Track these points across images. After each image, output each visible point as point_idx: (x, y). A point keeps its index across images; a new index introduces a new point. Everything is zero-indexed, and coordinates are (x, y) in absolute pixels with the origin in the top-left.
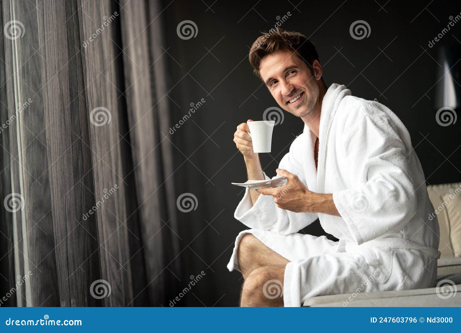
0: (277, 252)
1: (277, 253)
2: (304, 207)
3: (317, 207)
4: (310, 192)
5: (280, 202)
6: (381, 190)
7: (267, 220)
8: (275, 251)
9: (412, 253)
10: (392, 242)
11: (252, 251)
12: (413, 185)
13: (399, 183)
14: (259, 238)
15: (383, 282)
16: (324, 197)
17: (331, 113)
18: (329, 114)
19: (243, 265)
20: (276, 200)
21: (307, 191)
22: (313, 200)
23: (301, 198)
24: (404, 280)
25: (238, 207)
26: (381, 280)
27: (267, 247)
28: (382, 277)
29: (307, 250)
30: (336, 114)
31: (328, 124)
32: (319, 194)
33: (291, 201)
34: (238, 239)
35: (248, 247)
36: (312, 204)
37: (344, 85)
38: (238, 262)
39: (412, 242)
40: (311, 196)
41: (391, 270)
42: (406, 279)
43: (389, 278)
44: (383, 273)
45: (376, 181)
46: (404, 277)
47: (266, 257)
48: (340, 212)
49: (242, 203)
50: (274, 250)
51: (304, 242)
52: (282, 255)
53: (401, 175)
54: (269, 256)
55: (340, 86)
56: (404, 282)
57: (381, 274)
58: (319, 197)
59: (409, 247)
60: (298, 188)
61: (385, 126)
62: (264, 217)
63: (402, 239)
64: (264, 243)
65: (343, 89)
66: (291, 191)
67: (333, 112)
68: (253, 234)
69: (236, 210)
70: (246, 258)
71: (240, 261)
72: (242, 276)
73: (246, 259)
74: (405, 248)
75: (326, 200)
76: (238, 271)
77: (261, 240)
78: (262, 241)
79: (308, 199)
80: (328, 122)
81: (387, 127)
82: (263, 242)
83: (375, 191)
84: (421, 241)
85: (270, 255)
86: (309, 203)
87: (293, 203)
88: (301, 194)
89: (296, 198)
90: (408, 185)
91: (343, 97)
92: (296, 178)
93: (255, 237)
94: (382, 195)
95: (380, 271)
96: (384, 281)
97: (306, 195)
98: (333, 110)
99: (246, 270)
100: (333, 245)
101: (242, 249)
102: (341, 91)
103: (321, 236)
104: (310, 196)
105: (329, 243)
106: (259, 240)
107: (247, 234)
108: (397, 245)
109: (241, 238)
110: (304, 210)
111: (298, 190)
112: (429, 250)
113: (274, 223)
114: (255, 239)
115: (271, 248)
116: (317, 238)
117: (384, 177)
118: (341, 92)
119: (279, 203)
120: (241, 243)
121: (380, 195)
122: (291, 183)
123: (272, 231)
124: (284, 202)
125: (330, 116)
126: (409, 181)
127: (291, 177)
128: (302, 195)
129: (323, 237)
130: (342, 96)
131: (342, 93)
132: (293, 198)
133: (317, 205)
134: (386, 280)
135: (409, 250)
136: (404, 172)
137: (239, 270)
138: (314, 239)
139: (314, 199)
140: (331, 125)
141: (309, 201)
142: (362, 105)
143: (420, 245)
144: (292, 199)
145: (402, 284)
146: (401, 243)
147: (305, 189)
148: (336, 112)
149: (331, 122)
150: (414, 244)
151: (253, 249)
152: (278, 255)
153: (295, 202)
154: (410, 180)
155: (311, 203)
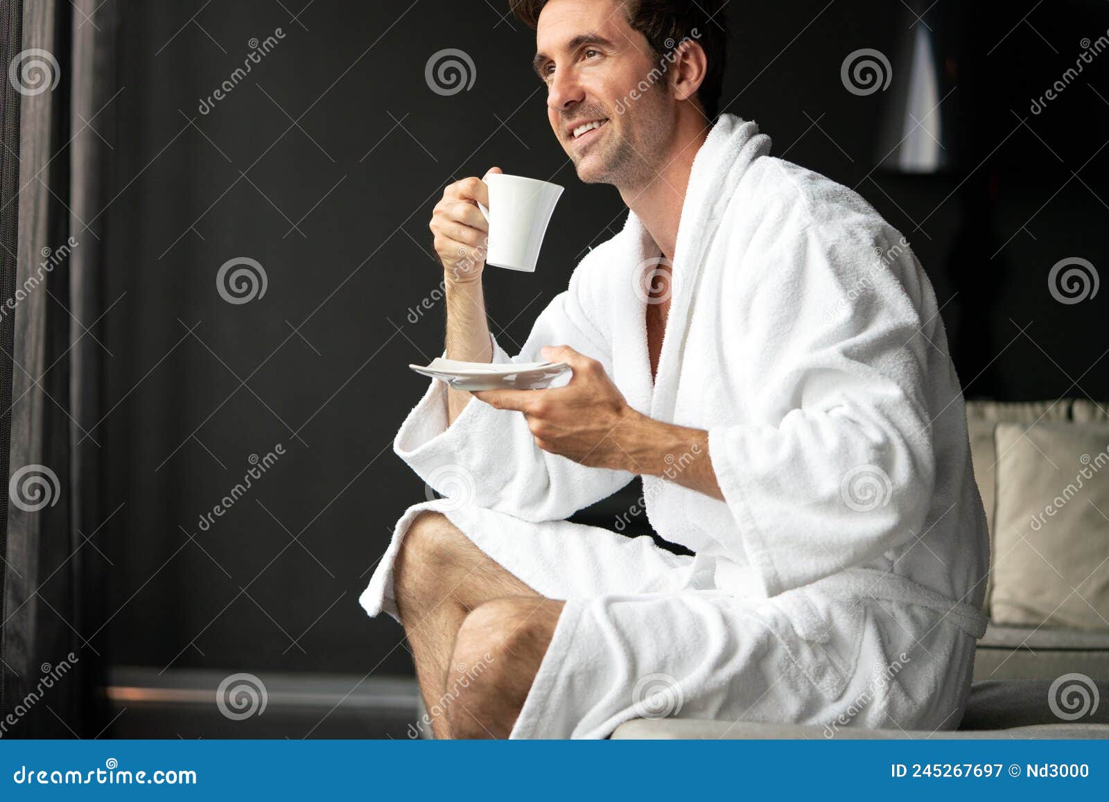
0: (515, 572)
1: (513, 576)
2: (613, 452)
3: (651, 460)
4: (635, 416)
5: (547, 432)
6: (845, 438)
7: (486, 470)
8: (509, 569)
9: (914, 619)
10: (862, 580)
11: (441, 564)
12: (929, 436)
13: (893, 424)
14: (464, 527)
15: (832, 697)
16: (677, 435)
17: (715, 202)
18: (709, 208)
19: (410, 600)
20: (536, 424)
21: (625, 410)
22: (642, 437)
23: (608, 426)
24: (890, 693)
25: (405, 424)
26: (827, 689)
27: (485, 556)
28: (831, 680)
29: (598, 572)
30: (729, 206)
31: (704, 235)
32: (662, 425)
33: (579, 433)
34: (402, 526)
35: (429, 550)
36: (637, 448)
37: (753, 123)
38: (396, 593)
39: (917, 585)
40: (638, 425)
41: (857, 660)
42: (895, 691)
43: (848, 684)
44: (836, 670)
45: (835, 413)
46: (890, 684)
47: (480, 582)
48: (723, 483)
49: (417, 414)
50: (504, 566)
51: (591, 549)
52: (527, 582)
53: (900, 402)
54: (490, 582)
55: (743, 126)
56: (891, 699)
57: (830, 670)
58: (660, 431)
59: (907, 600)
60: (602, 397)
61: (861, 254)
62: (478, 459)
63: (892, 576)
64: (477, 545)
65: (751, 134)
66: (582, 403)
67: (721, 203)
68: (447, 515)
69: (401, 432)
70: (422, 581)
71: (404, 590)
72: (404, 634)
73: (422, 585)
74: (897, 601)
75: (680, 442)
76: (392, 618)
77: (468, 535)
78: (470, 538)
79: (628, 433)
80: (706, 228)
81: (866, 259)
82: (474, 539)
83: (832, 442)
84: (942, 585)
85: (493, 580)
86: (631, 445)
87: (582, 437)
88: (611, 415)
89: (594, 426)
90: (918, 434)
91: (753, 159)
92: (597, 369)
93: (451, 524)
94: (847, 452)
95: (828, 662)
96: (835, 694)
97: (625, 421)
98: (723, 197)
99: (418, 618)
100: (673, 566)
101: (414, 555)
102: (746, 142)
103: (640, 537)
104: (636, 426)
105: (664, 559)
106: (462, 533)
107: (428, 514)
108: (876, 591)
109: (410, 522)
110: (612, 462)
111: (601, 404)
112: (963, 613)
113: (506, 483)
114: (452, 531)
115: (495, 559)
116: (629, 541)
117: (854, 405)
118: (746, 145)
119: (544, 436)
120: (411, 538)
121: (844, 454)
122: (583, 381)
123: (498, 508)
124: (559, 435)
125: (712, 210)
126: (919, 424)
127: (583, 365)
128: (613, 418)
129: (646, 540)
130: (751, 156)
131: (751, 149)
132: (588, 424)
133: (651, 455)
134: (840, 692)
135: (908, 608)
136: (907, 397)
137: (395, 617)
138: (620, 542)
139: (647, 434)
140: (713, 237)
141: (632, 439)
142: (801, 191)
143: (941, 597)
144: (581, 428)
145: (884, 704)
146: (888, 585)
147: (621, 403)
148: (728, 201)
149: (713, 230)
150: (922, 593)
151: (443, 559)
152: (516, 582)
153: (590, 437)
154: (922, 420)
155: (635, 446)
